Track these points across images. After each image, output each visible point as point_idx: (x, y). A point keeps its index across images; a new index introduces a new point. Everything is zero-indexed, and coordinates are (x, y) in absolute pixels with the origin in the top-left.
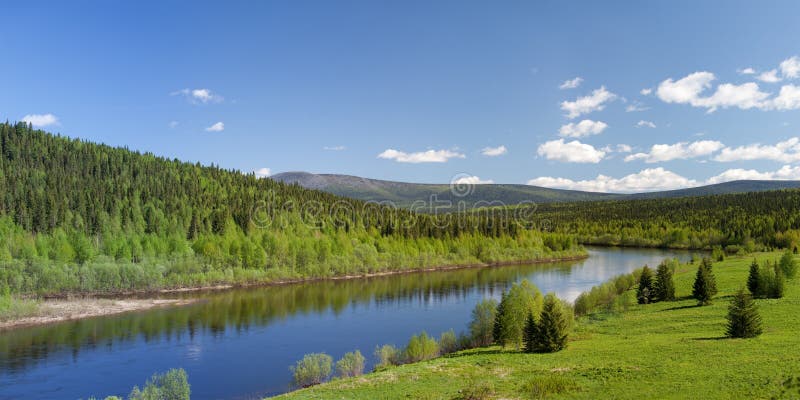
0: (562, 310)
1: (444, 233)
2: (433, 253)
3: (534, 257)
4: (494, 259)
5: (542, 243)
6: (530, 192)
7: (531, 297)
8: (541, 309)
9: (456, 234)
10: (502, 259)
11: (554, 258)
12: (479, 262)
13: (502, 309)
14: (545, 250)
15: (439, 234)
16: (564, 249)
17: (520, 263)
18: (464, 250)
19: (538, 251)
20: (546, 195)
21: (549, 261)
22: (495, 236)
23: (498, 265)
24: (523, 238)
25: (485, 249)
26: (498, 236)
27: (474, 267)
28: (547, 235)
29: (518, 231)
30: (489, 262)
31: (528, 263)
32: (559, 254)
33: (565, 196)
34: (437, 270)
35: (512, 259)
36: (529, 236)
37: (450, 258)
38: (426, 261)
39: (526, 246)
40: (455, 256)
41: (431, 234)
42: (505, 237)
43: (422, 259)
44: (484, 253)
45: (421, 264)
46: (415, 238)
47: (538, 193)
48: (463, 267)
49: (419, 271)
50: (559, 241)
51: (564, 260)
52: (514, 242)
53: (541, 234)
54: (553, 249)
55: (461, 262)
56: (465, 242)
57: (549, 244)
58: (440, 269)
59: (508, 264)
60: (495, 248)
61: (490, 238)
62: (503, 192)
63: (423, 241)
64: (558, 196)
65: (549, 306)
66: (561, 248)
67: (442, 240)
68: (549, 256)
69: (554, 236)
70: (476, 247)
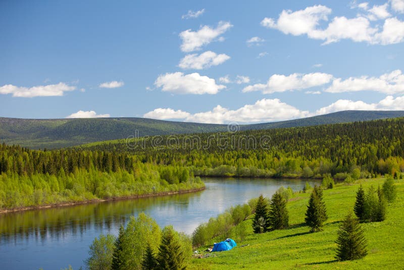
0: (180, 243)
1: (59, 169)
2: (49, 189)
3: (151, 191)
4: (110, 194)
5: (159, 177)
6: (145, 125)
7: (150, 231)
8: (159, 243)
9: (71, 170)
10: (118, 194)
11: (171, 191)
12: (95, 197)
13: (120, 244)
14: (162, 184)
15: (53, 169)
16: (180, 182)
17: (137, 198)
18: (80, 186)
19: (155, 184)
20: (162, 127)
21: (166, 194)
22: (111, 171)
23: (114, 200)
24: (140, 172)
25: (101, 184)
26: (114, 170)
27: (90, 202)
28: (164, 168)
29: (134, 165)
30: (106, 197)
31: (145, 197)
32: (176, 187)
33: (181, 129)
34: (52, 207)
35: (128, 193)
36: (145, 170)
37: (65, 195)
38: (41, 198)
39: (142, 179)
40: (71, 192)
41: (45, 170)
42: (121, 172)
43: (37, 196)
44: (100, 188)
45: (36, 202)
46: (29, 175)
47: (153, 126)
48: (79, 204)
49: (34, 209)
50: (175, 174)
51: (180, 192)
52: (130, 176)
53: (156, 166)
54: (170, 182)
55: (77, 198)
56: (81, 177)
57: (165, 177)
58: (56, 206)
59: (125, 199)
60: (111, 183)
61: (106, 173)
62: (118, 125)
63: (38, 177)
64: (174, 127)
65: (167, 239)
66: (178, 181)
67: (57, 176)
68: (167, 190)
69: (170, 168)
70: (92, 182)
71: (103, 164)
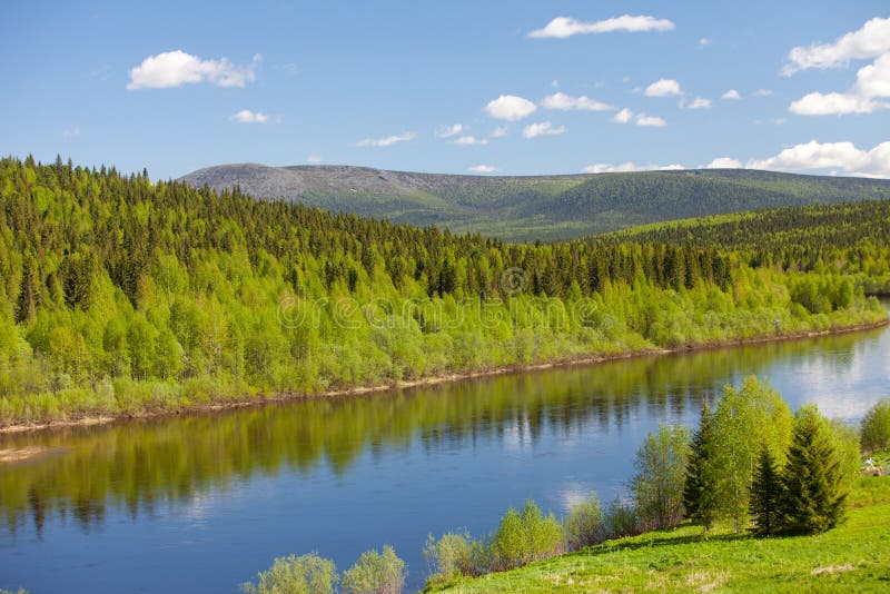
0: (833, 443)
1: (568, 283)
3: (770, 329)
4: (682, 338)
5: (788, 298)
6: (757, 184)
7: (766, 416)
8: (789, 442)
9: (595, 285)
10: (699, 337)
11: (815, 328)
12: (649, 345)
13: (703, 446)
14: (795, 314)
15: (555, 284)
16: (835, 308)
17: (740, 344)
18: (615, 321)
19: (779, 315)
20: (793, 189)
21: (805, 336)
22: (682, 287)
23: (691, 350)
24: (745, 287)
25: (661, 315)
26: (689, 284)
27: (637, 356)
28: (798, 278)
29: (733, 273)
30: (672, 344)
31: (759, 342)
32: (825, 319)
33: (834, 191)
34: (554, 367)
35: (721, 334)
36: (757, 283)
37: (583, 339)
38: (531, 348)
39: (751, 305)
40: (595, 334)
41: (538, 287)
42: (704, 288)
43: (520, 342)
44: (659, 325)
45: (520, 356)
47: (773, 186)
48: (614, 359)
49: (516, 372)
50: (824, 291)
51: (835, 332)
52: (725, 298)
53: (783, 276)
54: (813, 309)
55: (607, 347)
56: (616, 301)
57: (802, 299)
58: (563, 365)
59: (713, 347)
60: (683, 314)
61: (672, 292)
62: (697, 187)
64: (819, 189)
65: (805, 435)
66: (829, 307)
67: (565, 298)
68: (804, 326)
69: (813, 279)
70: (641, 312)
71: (665, 272)
